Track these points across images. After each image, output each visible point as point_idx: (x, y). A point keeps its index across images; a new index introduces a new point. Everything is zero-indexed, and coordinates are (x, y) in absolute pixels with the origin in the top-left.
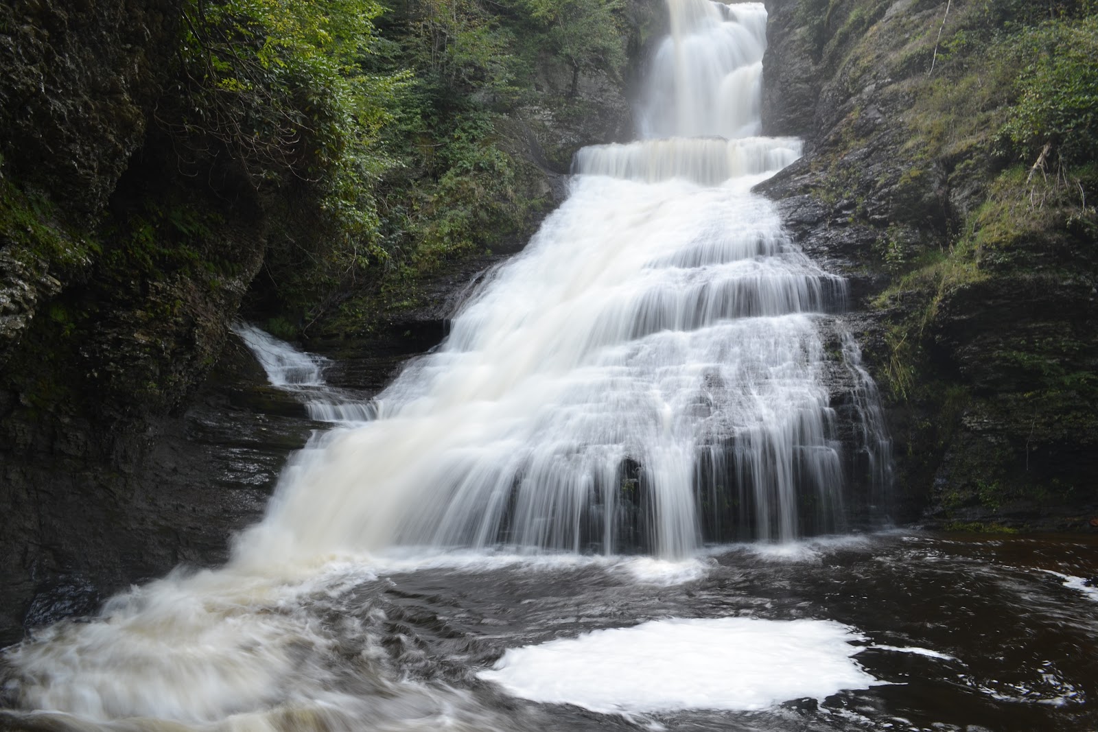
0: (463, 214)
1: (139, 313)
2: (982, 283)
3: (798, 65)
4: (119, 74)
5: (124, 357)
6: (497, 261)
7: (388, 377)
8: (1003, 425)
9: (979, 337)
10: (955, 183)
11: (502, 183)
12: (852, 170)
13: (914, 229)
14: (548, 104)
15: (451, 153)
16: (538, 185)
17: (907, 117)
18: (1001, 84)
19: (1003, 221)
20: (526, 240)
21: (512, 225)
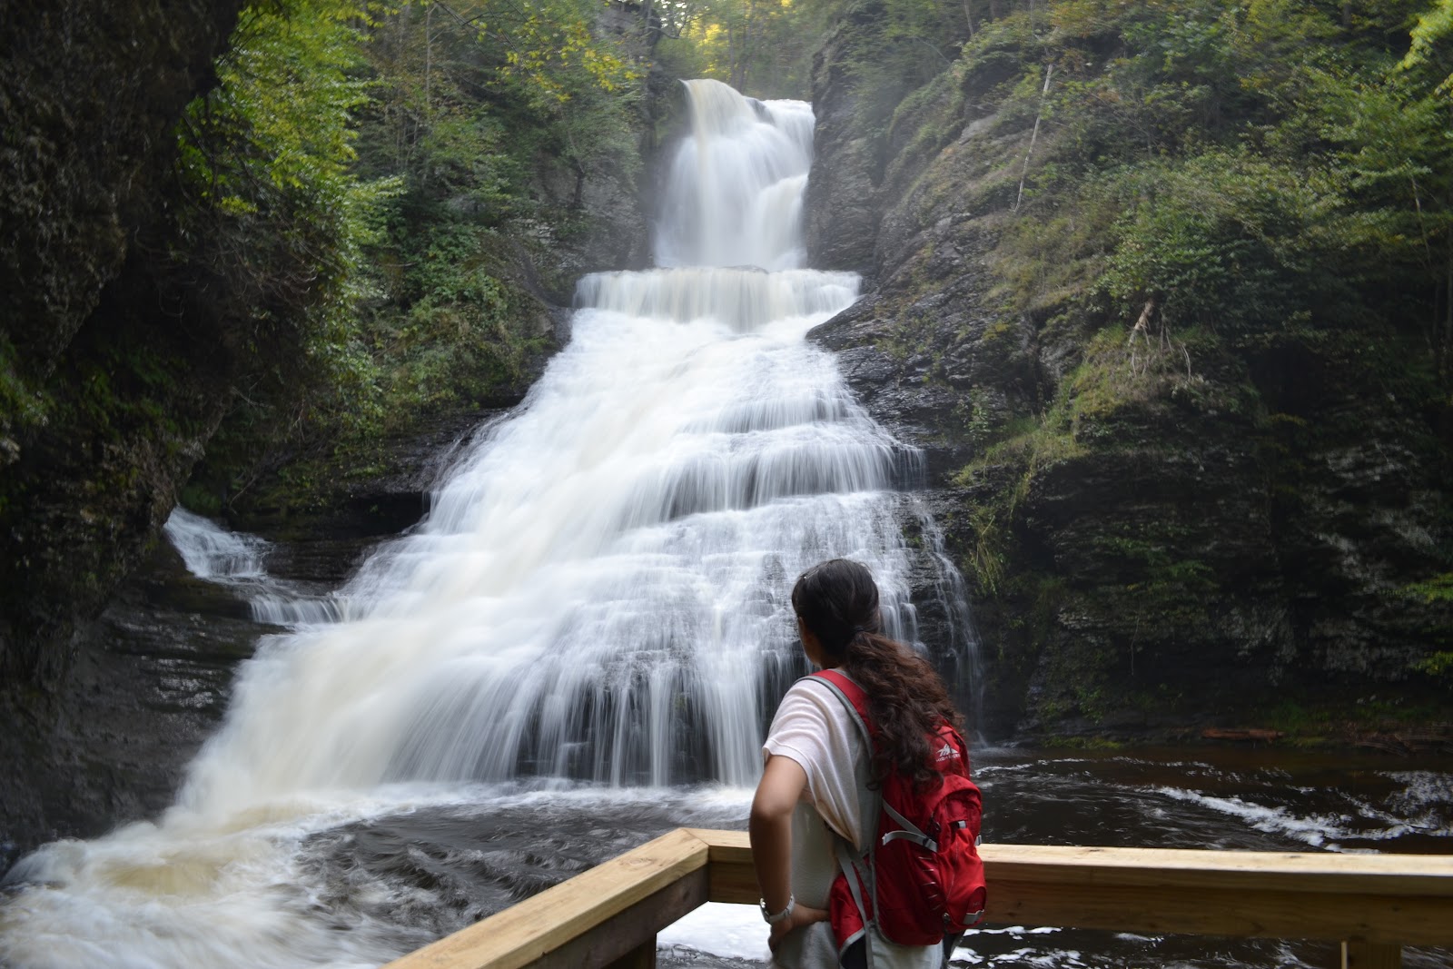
0: (442, 356)
1: (88, 484)
2: (1081, 459)
3: (853, 185)
4: (110, 191)
5: (65, 541)
6: (487, 416)
7: (351, 566)
8: (1104, 622)
9: (1077, 521)
10: (1046, 341)
11: (492, 317)
12: (925, 319)
13: (999, 392)
14: (545, 217)
15: (425, 276)
16: (537, 321)
17: (991, 260)
18: (1097, 229)
19: (1102, 388)
20: (523, 392)
21: (504, 371)
